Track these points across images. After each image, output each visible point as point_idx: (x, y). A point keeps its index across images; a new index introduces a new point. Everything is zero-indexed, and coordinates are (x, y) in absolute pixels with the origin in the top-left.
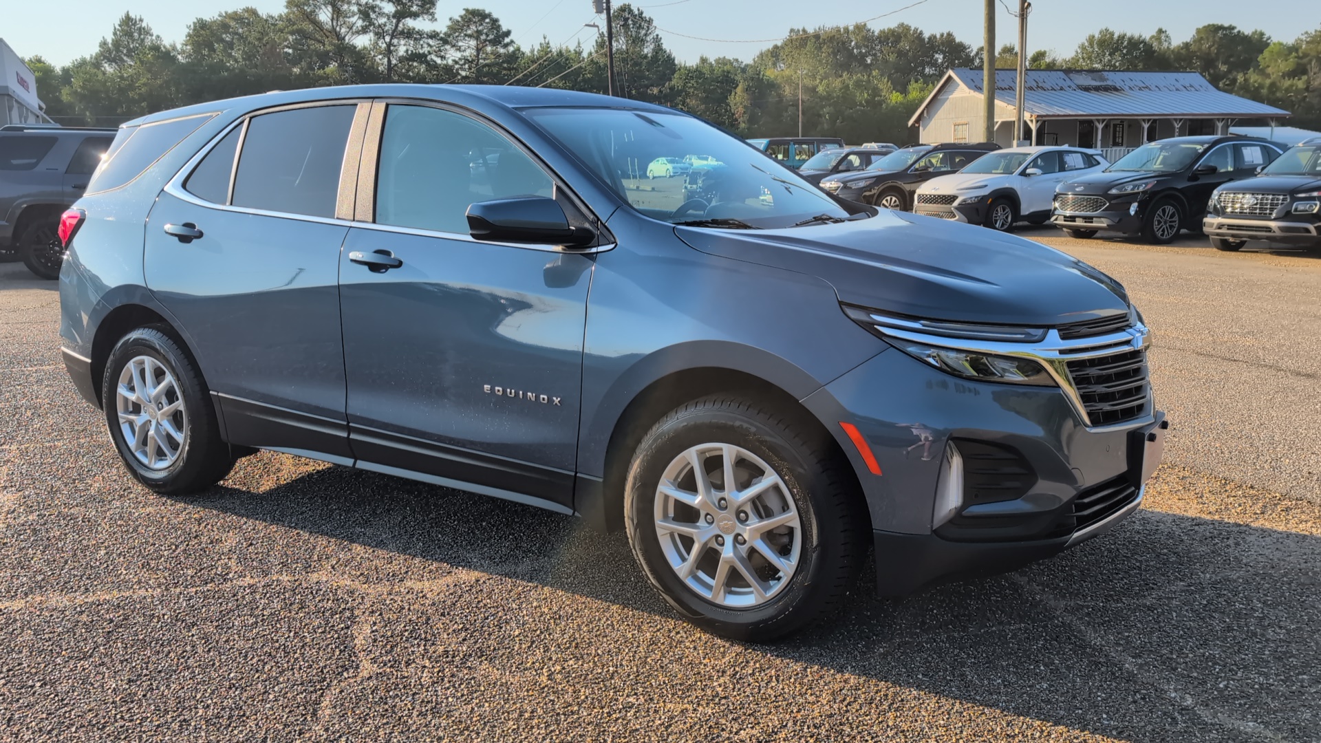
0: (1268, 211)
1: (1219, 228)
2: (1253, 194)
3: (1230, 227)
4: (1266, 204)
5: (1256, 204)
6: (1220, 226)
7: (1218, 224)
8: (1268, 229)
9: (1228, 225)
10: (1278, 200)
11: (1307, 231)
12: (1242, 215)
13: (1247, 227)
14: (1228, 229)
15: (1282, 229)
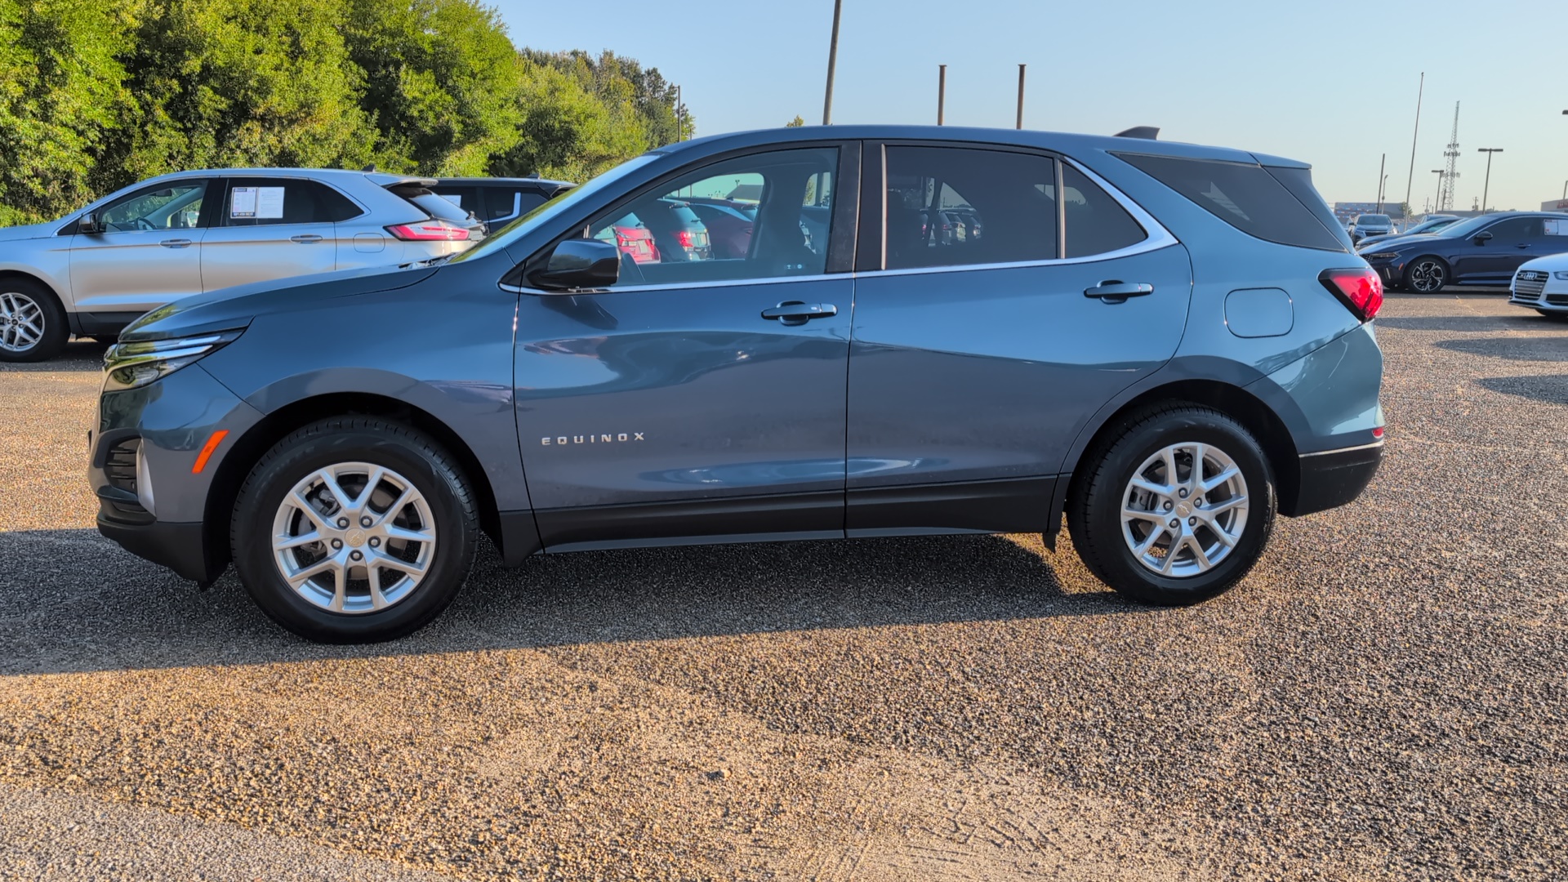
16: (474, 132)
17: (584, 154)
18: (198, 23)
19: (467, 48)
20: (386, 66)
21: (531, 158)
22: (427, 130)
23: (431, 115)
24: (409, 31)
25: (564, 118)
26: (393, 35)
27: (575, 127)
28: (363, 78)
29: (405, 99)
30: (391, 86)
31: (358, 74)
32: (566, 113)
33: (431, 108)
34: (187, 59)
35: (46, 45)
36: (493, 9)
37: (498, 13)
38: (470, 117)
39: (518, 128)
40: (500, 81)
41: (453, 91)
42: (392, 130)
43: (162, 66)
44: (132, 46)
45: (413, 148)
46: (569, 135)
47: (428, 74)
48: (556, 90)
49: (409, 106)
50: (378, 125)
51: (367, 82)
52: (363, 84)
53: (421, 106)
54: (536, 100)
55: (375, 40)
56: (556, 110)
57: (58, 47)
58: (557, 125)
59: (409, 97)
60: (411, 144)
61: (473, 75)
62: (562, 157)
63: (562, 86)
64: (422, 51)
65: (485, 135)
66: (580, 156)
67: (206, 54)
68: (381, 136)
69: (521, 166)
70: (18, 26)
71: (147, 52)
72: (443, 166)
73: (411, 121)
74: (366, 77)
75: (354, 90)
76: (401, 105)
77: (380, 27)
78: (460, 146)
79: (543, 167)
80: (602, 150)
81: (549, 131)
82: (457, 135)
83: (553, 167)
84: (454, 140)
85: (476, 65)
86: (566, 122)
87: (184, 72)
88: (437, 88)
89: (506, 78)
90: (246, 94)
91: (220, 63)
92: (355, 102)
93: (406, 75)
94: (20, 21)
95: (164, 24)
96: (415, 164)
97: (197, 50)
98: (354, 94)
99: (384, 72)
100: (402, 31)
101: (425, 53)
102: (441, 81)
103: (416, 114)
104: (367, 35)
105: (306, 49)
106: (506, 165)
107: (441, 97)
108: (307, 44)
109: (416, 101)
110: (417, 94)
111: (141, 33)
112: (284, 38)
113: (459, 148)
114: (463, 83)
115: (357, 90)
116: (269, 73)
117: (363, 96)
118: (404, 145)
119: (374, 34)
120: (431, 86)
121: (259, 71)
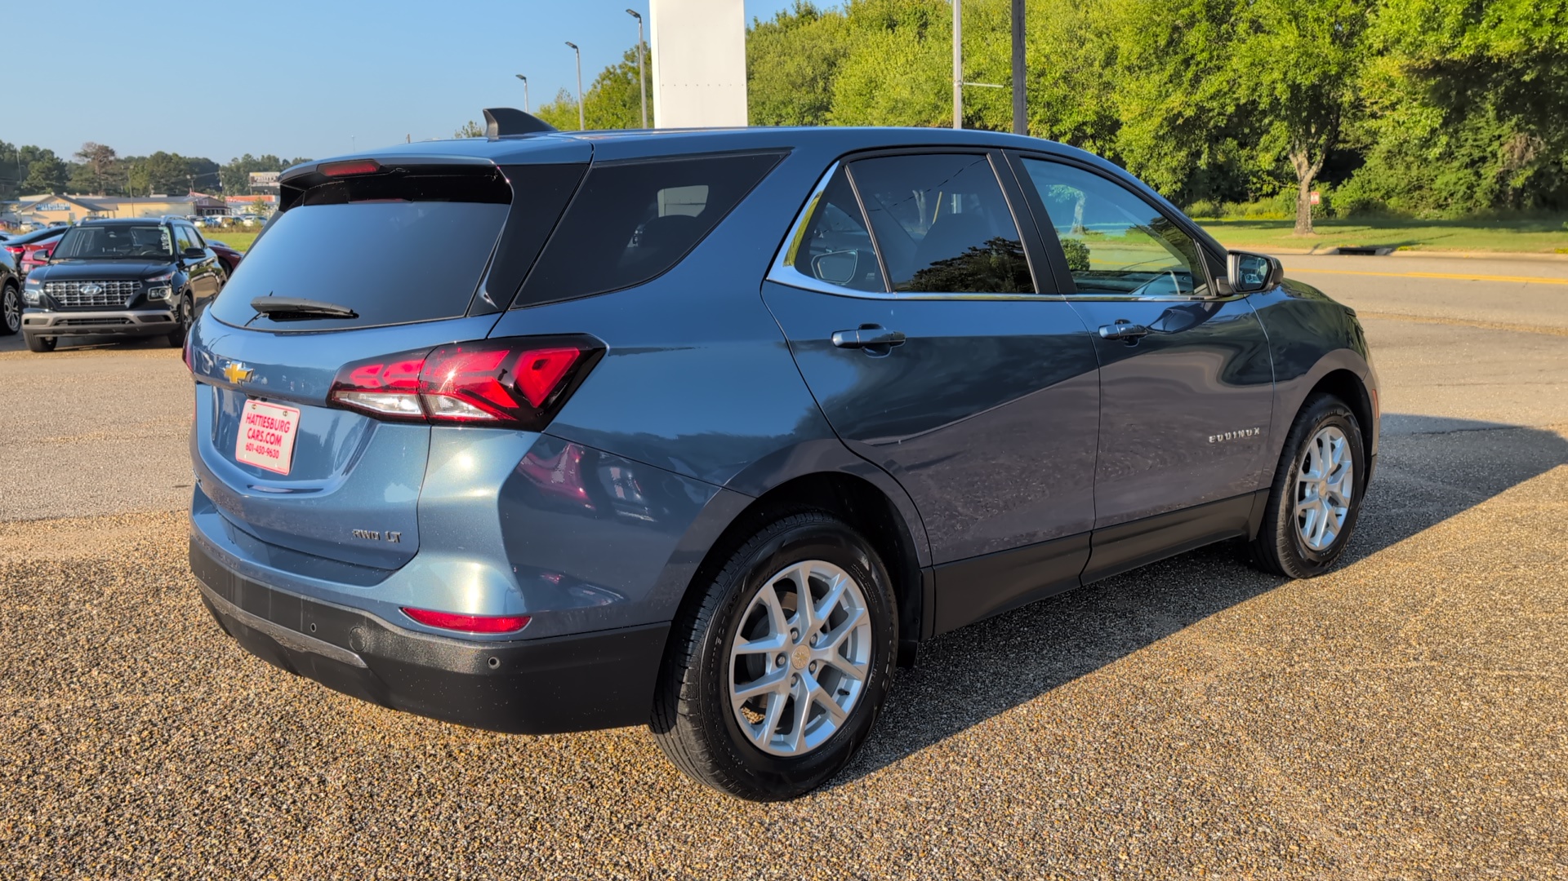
0: (119, 300)
1: (56, 324)
2: (93, 282)
3: (71, 321)
4: (115, 292)
5: (103, 292)
6: (58, 322)
7: (55, 319)
8: (124, 320)
9: (69, 320)
10: (127, 286)
11: (167, 318)
12: (85, 307)
13: (96, 319)
14: (69, 324)
15: (141, 318)
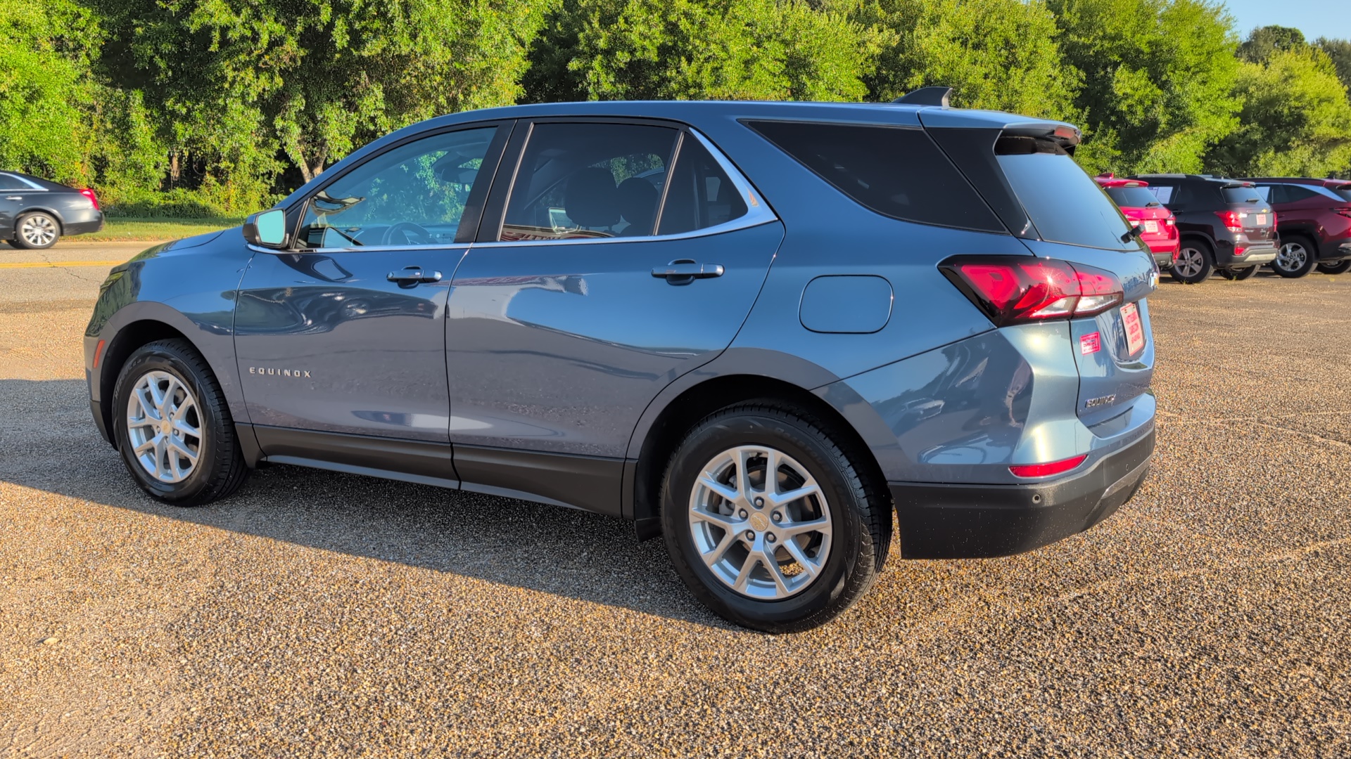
16: (1180, 121)
17: (1312, 138)
18: (923, 46)
19: (1185, 44)
20: (1105, 68)
21: (1254, 144)
22: (1136, 123)
23: (1139, 109)
24: (1128, 34)
25: (1293, 103)
26: (1113, 39)
27: (1305, 112)
28: (1081, 80)
29: (1116, 96)
30: (1106, 85)
31: (1076, 77)
32: (1297, 99)
33: (1141, 102)
34: (913, 75)
35: (801, 73)
36: (1220, 5)
37: (1225, 8)
38: (1179, 108)
39: (1235, 115)
40: (1215, 72)
41: (1163, 86)
42: (1101, 124)
43: (894, 83)
44: (873, 68)
45: (1118, 139)
46: (1299, 120)
47: (1142, 73)
48: (1291, 77)
49: (1119, 102)
50: (1088, 121)
51: (1084, 83)
52: (1081, 85)
53: (1130, 101)
54: (1266, 88)
55: (1096, 45)
56: (1287, 96)
57: (809, 74)
58: (1286, 111)
59: (1120, 94)
60: (1117, 136)
61: (1188, 69)
62: (1286, 141)
63: (1297, 73)
64: (1139, 51)
65: (1190, 125)
66: (1308, 140)
67: (928, 70)
68: (1089, 130)
69: (1243, 151)
70: (782, 61)
71: (884, 72)
72: (1148, 154)
73: (1120, 115)
74: (1084, 78)
75: (1071, 91)
76: (1112, 101)
77: (1101, 34)
78: (1166, 135)
79: (1266, 152)
80: (1334, 133)
81: (1277, 118)
82: (1163, 126)
83: (1276, 152)
84: (1159, 130)
85: (1191, 59)
86: (1297, 108)
87: (910, 86)
88: (1150, 83)
89: (1223, 69)
90: (957, 100)
91: (939, 77)
92: (1069, 101)
93: (1122, 74)
94: (784, 57)
95: (900, 49)
96: (1118, 153)
97: (921, 67)
98: (1070, 95)
99: (1102, 73)
100: (1122, 35)
101: (1142, 52)
102: (1155, 77)
103: (1125, 108)
104: (1088, 42)
105: (1020, 59)
106: (1227, 152)
107: (1151, 91)
108: (1021, 55)
109: (1126, 96)
110: (1129, 91)
111: (883, 58)
112: (1003, 52)
113: (1164, 137)
114: (1175, 78)
115: (1073, 91)
116: (980, 81)
117: (1078, 95)
118: (1110, 137)
119: (1094, 40)
120: (1143, 82)
121: (970, 80)
